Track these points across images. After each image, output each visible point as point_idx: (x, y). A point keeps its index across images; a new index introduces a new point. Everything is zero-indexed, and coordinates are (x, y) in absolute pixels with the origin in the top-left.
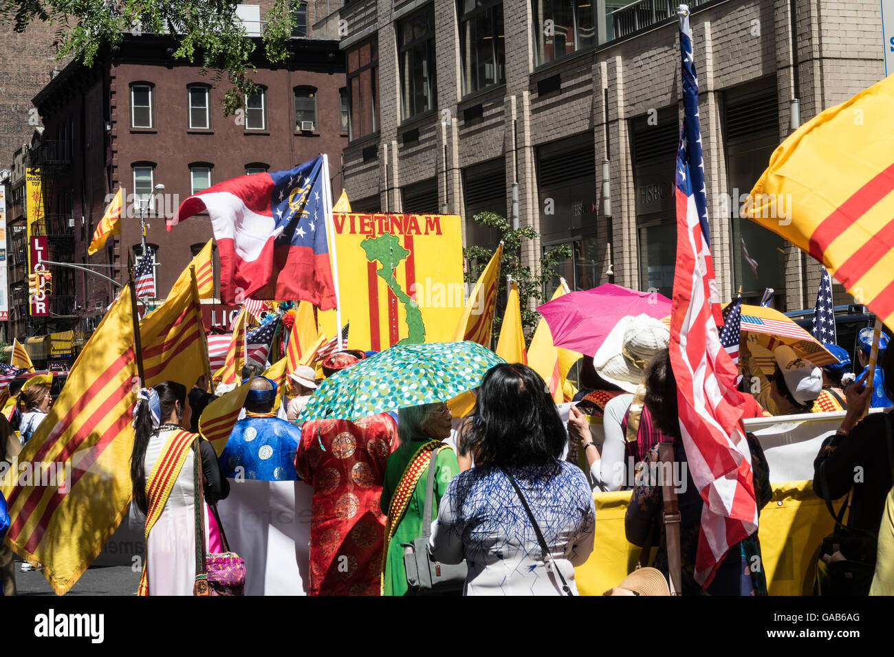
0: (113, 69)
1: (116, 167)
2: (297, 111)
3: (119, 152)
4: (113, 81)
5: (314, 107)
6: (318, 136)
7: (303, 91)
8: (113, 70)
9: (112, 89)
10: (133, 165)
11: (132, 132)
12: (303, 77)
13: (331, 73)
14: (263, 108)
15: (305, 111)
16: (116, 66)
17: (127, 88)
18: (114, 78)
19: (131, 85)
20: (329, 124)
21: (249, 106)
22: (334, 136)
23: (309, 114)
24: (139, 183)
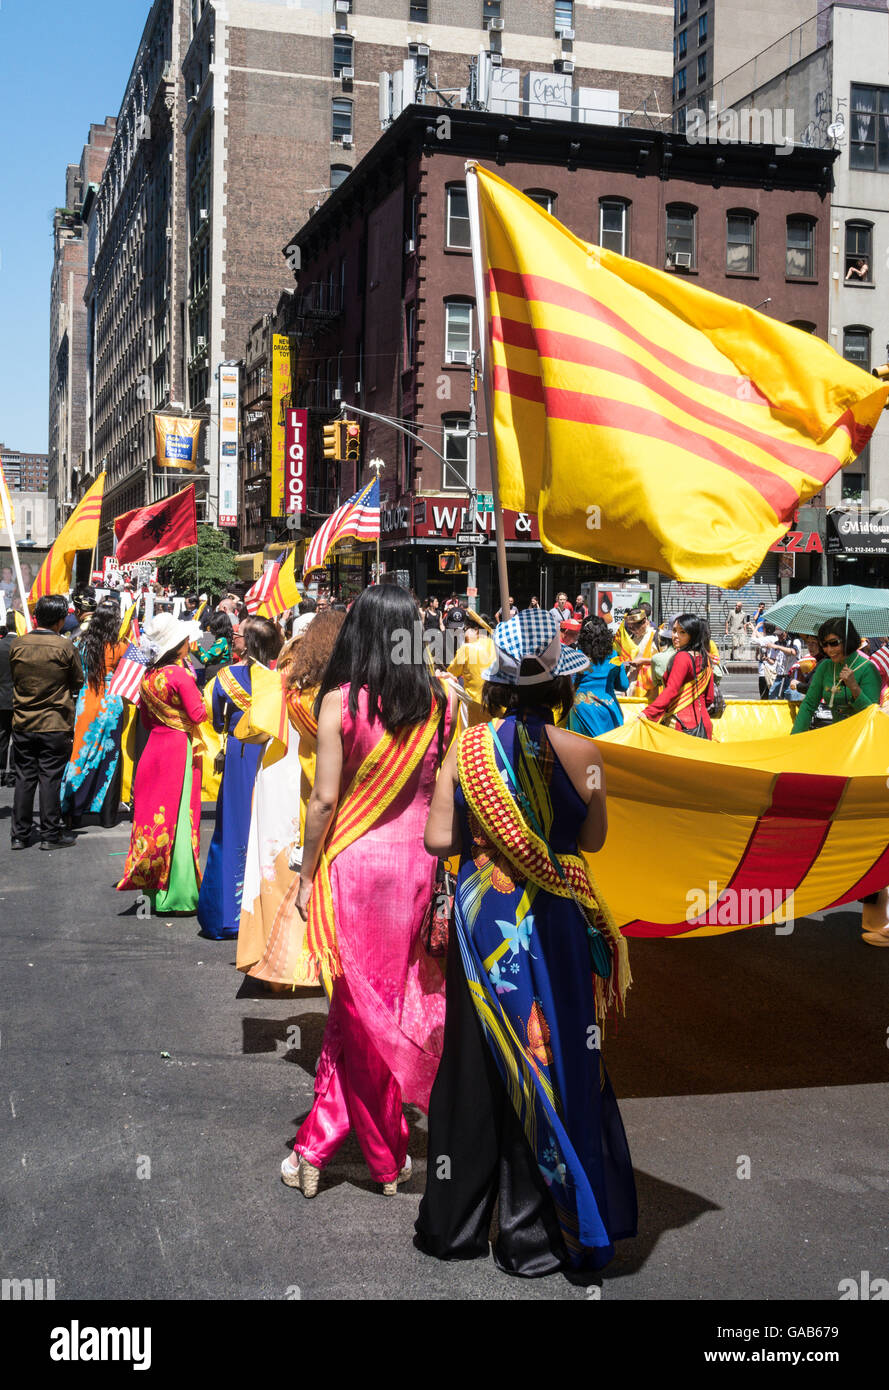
0: (425, 160)
1: (423, 301)
2: (669, 238)
3: (428, 280)
4: (424, 177)
5: (691, 234)
6: (696, 274)
7: (681, 210)
8: (425, 162)
9: (423, 189)
10: (447, 300)
11: (448, 253)
12: (681, 190)
13: (717, 187)
14: (623, 231)
15: (679, 239)
16: (428, 156)
17: (443, 190)
18: (426, 173)
19: (448, 185)
20: (712, 259)
21: (604, 228)
22: (717, 276)
23: (684, 243)
24: (453, 327)
